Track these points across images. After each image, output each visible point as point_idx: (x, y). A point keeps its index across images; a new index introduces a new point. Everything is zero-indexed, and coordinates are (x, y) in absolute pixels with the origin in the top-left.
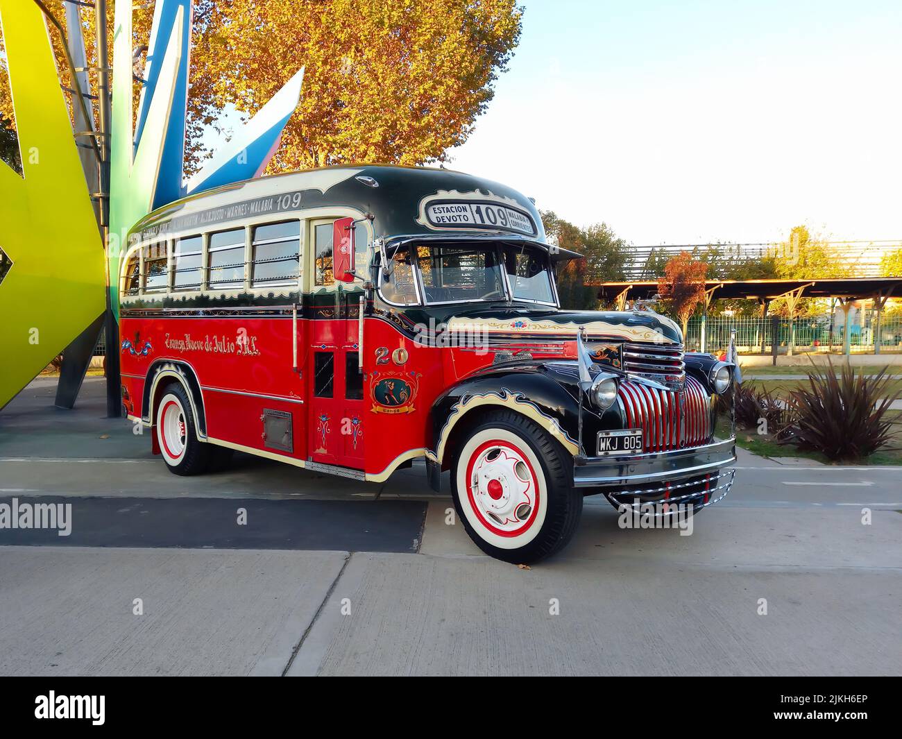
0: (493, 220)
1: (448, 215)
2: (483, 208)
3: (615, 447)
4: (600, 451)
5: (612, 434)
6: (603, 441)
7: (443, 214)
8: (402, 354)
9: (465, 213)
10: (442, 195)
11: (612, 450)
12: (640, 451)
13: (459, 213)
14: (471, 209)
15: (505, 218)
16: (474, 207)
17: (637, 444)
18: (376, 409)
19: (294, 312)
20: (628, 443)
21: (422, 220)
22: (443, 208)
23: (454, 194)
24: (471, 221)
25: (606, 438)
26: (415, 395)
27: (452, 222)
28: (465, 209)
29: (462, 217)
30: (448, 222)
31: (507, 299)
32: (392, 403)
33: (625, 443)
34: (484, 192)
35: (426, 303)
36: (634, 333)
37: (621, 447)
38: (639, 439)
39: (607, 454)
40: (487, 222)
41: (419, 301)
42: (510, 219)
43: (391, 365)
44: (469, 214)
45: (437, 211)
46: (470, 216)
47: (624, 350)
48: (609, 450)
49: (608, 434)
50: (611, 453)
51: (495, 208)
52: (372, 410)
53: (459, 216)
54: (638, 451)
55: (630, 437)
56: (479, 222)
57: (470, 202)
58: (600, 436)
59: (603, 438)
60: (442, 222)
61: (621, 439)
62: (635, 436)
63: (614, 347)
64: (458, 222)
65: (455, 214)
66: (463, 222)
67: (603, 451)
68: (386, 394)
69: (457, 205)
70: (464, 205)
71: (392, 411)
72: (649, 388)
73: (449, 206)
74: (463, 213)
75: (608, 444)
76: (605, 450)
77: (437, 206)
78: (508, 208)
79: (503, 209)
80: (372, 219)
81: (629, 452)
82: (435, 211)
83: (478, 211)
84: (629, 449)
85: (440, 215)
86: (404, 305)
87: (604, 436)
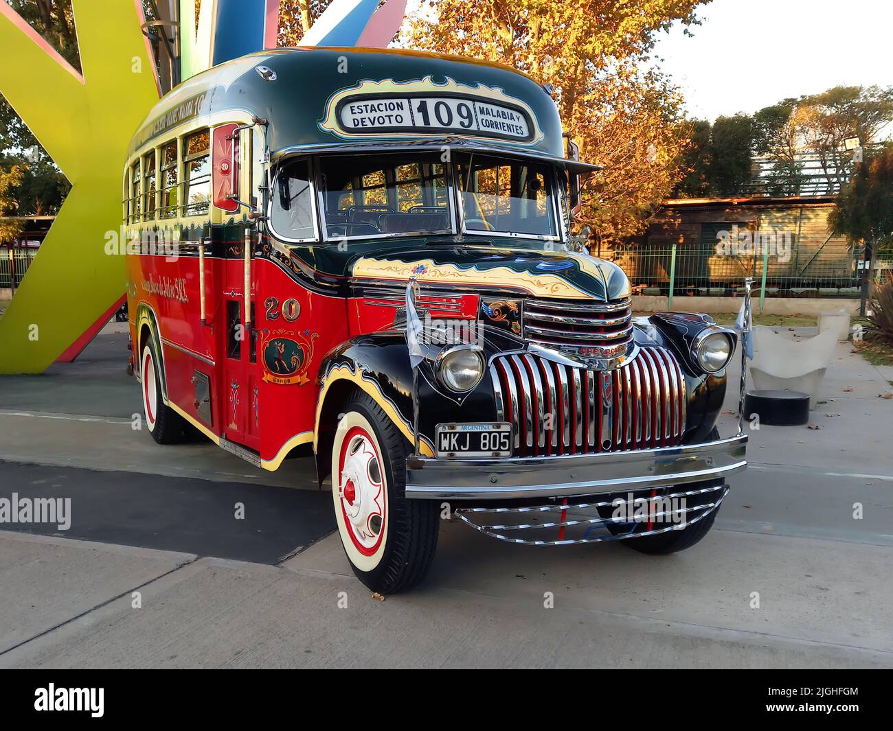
0: (445, 120)
1: (372, 115)
2: (431, 103)
3: (465, 446)
4: (440, 450)
5: (459, 429)
6: (445, 437)
7: (364, 115)
8: (293, 307)
9: (400, 112)
10: (368, 87)
11: (460, 450)
12: (508, 453)
13: (389, 113)
14: (410, 106)
15: (469, 117)
16: (416, 103)
17: (504, 444)
18: (268, 377)
19: (200, 248)
20: (487, 441)
21: (330, 124)
22: (366, 106)
23: (388, 86)
24: (407, 123)
25: (450, 433)
26: (310, 361)
27: (377, 125)
28: (400, 107)
29: (393, 119)
30: (370, 125)
31: (454, 231)
32: (283, 370)
33: (483, 441)
34: (438, 79)
35: (326, 239)
36: (539, 284)
37: (475, 446)
38: (505, 437)
39: (452, 455)
40: (434, 123)
41: (317, 237)
42: (480, 117)
43: (280, 321)
44: (405, 113)
45: (356, 110)
46: (408, 115)
47: (525, 310)
48: (454, 450)
49: (453, 428)
50: (458, 454)
51: (453, 104)
52: (264, 379)
53: (389, 116)
54: (503, 454)
55: (490, 433)
56: (420, 122)
57: (409, 96)
58: (440, 430)
59: (445, 434)
60: (360, 126)
61: (476, 437)
62: (499, 433)
63: (511, 303)
64: (387, 124)
65: (384, 114)
66: (394, 124)
67: (445, 450)
68: (276, 359)
69: (388, 101)
70: (399, 101)
71: (282, 381)
72: (553, 365)
73: (375, 103)
74: (395, 112)
75: (454, 441)
76: (450, 450)
77: (356, 104)
78: (477, 101)
79: (469, 104)
80: (267, 124)
81: (490, 454)
82: (352, 110)
83: (423, 109)
84: (490, 450)
85: (359, 117)
86: (297, 241)
87: (447, 430)
